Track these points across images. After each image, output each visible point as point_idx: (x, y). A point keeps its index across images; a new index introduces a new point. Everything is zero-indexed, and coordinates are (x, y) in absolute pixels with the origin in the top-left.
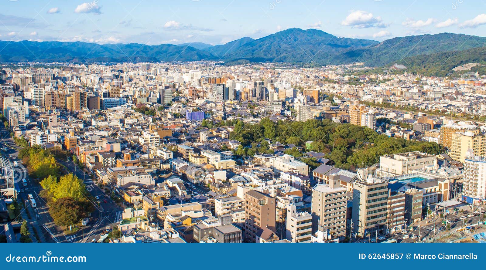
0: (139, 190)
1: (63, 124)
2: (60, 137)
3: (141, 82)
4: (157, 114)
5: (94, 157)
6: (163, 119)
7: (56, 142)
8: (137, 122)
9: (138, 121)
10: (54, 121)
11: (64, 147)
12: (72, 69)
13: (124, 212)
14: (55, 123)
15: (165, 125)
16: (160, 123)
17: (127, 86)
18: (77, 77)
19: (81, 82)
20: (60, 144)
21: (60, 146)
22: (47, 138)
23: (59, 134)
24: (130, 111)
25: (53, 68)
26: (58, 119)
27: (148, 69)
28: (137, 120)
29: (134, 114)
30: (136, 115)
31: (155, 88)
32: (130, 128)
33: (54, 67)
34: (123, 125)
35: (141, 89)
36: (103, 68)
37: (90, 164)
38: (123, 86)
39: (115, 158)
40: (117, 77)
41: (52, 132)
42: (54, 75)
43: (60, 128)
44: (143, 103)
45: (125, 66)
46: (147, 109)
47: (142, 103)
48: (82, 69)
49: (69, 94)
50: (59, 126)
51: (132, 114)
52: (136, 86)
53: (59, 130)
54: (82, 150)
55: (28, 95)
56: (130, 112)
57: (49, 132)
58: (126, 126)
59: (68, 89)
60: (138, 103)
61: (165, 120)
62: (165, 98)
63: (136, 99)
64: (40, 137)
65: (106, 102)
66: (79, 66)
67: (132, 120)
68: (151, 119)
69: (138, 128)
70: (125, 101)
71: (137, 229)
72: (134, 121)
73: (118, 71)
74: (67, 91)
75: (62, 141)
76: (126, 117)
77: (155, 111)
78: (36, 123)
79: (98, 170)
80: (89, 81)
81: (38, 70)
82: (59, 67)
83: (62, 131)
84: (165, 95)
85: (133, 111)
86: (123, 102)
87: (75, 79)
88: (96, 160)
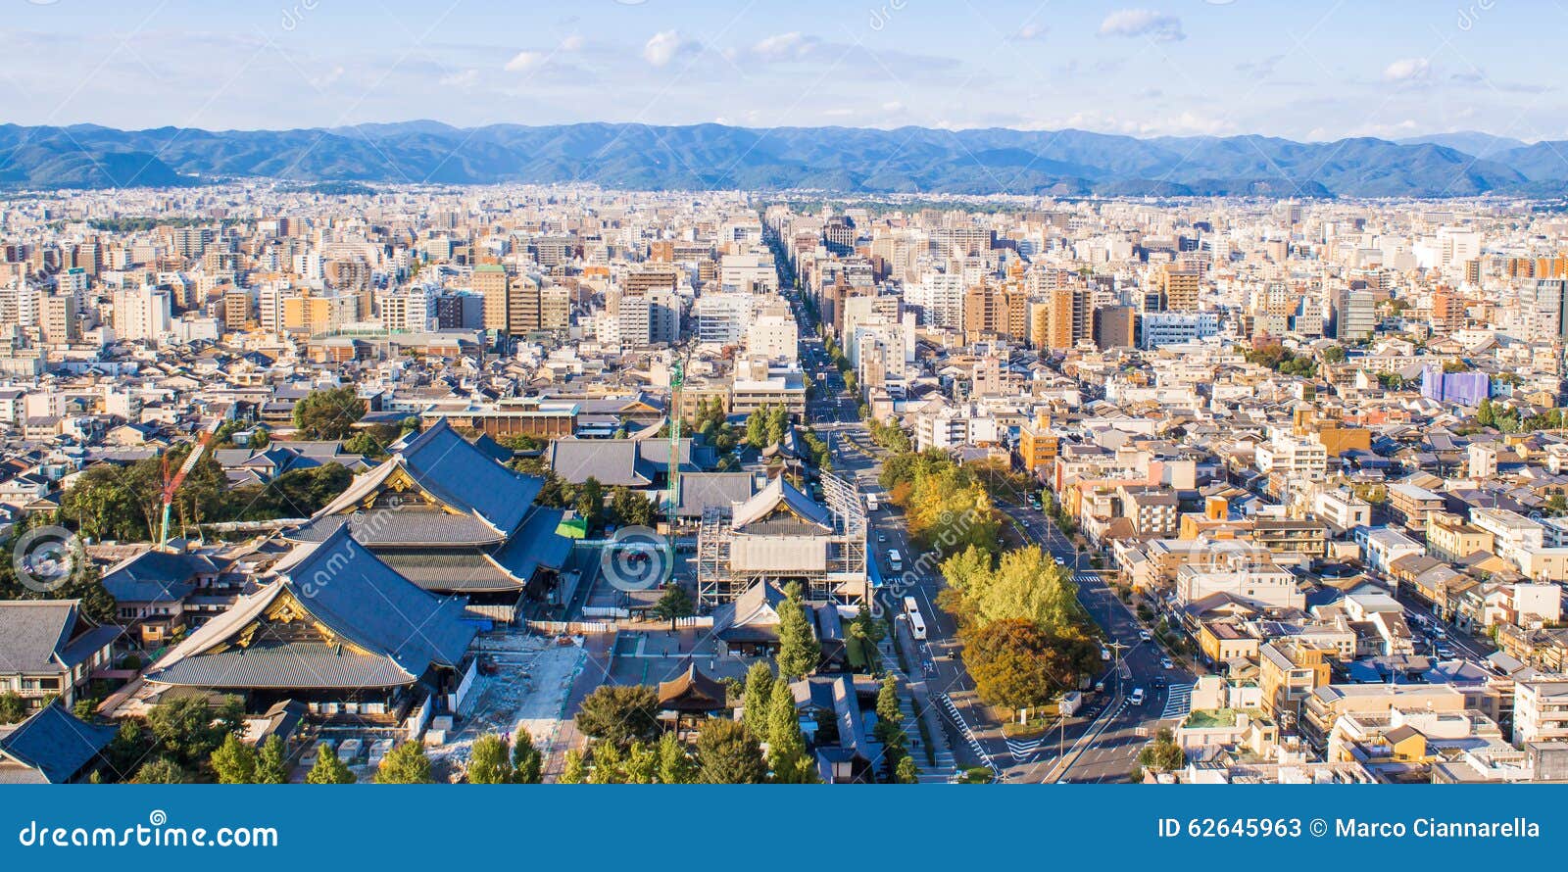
0: (1250, 620)
1: (1015, 389)
2: (1005, 429)
3: (1269, 265)
4: (1320, 372)
5: (1109, 501)
6: (1341, 390)
7: (993, 444)
8: (1251, 395)
9: (1256, 392)
10: (988, 378)
11: (1017, 461)
12: (1049, 215)
13: (1198, 688)
14: (993, 382)
15: (1345, 410)
16: (1330, 404)
17: (1223, 277)
18: (1064, 242)
19: (1074, 257)
20: (1004, 450)
21: (1006, 458)
22: (967, 428)
23: (1004, 420)
24: (1229, 357)
25: (991, 213)
26: (1001, 372)
27: (1294, 222)
28: (1251, 390)
29: (1244, 371)
30: (1248, 373)
31: (1317, 286)
32: (1228, 413)
33: (994, 208)
34: (1207, 404)
35: (1268, 289)
36: (1147, 216)
37: (1094, 521)
38: (1209, 276)
39: (1174, 507)
40: (1185, 244)
41: (982, 410)
42: (994, 234)
43: (1007, 400)
44: (1273, 333)
45: (1216, 210)
46: (1287, 355)
47: (1270, 333)
48: (1081, 217)
49: (1036, 294)
50: (1006, 395)
51: (1238, 369)
52: (1251, 277)
53: (1003, 407)
54: (1072, 474)
55: (913, 294)
56: (1230, 361)
57: (974, 413)
58: (1214, 407)
59: (1036, 280)
60: (1257, 333)
61: (1348, 396)
62: (1350, 322)
63: (1252, 319)
64: (947, 425)
65: (1152, 326)
66: (1070, 208)
67: (1238, 389)
68: (1301, 387)
69: (1256, 414)
70: (1214, 325)
71: (1237, 749)
72: (1241, 391)
73: (1196, 226)
74: (1033, 285)
75: (1010, 442)
76: (1217, 377)
77: (1314, 363)
78: (935, 381)
79: (1122, 543)
80: (1100, 257)
81: (945, 216)
82: (1008, 210)
83: (1013, 410)
84: (1350, 310)
85: (1240, 360)
86: (1208, 329)
87: (1058, 248)
88: (1113, 510)
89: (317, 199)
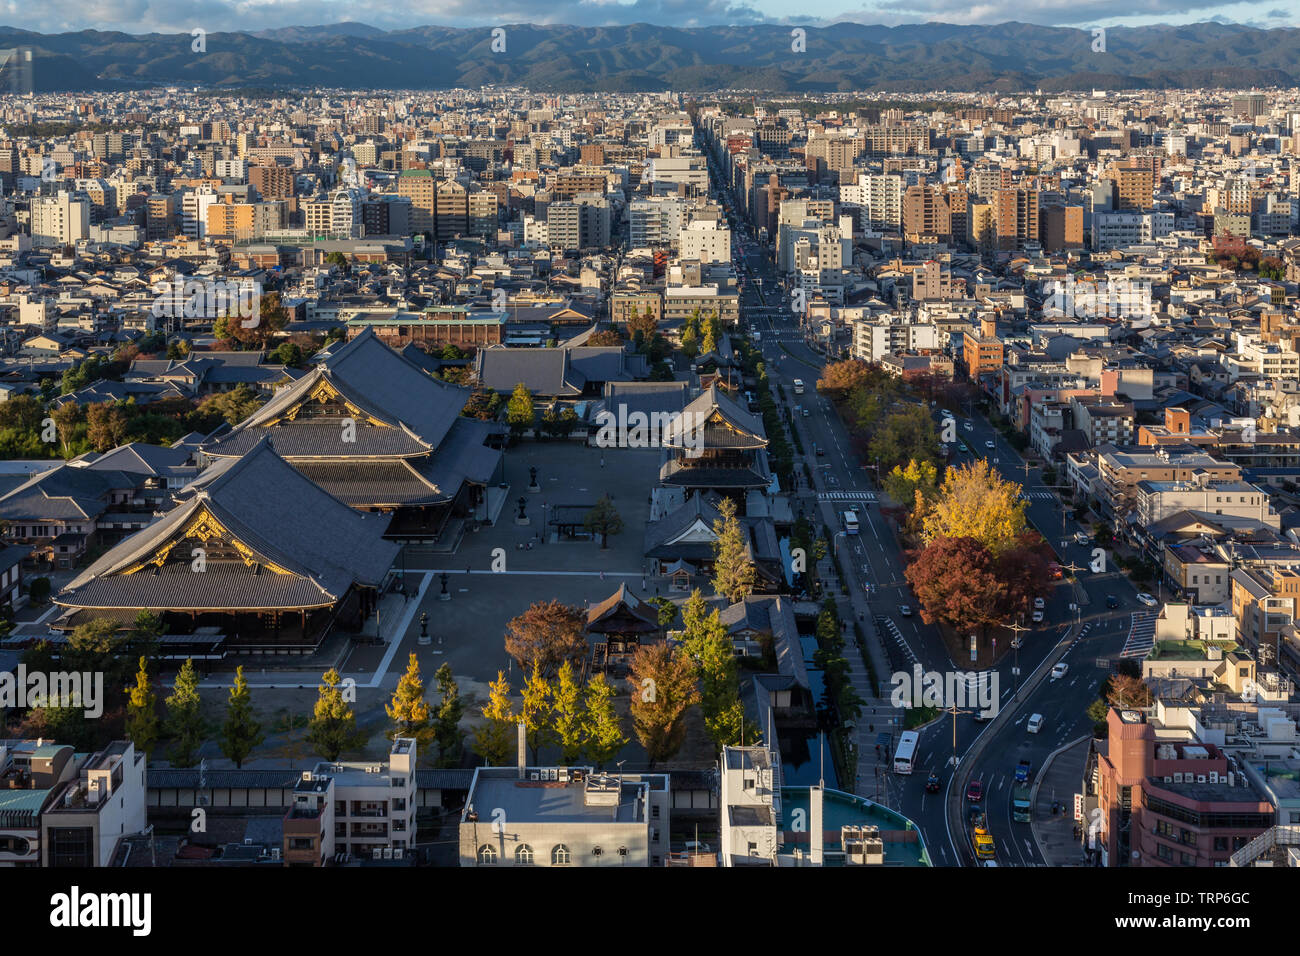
0: (1219, 543)
1: (957, 294)
2: (947, 338)
3: (1231, 160)
4: (1290, 274)
5: (1060, 412)
7: (934, 351)
8: (1213, 297)
9: (1218, 295)
10: (929, 283)
11: (961, 367)
12: (990, 111)
13: (1163, 617)
14: (933, 288)
17: (1180, 174)
18: (1008, 140)
19: (1019, 154)
20: (947, 358)
21: (948, 367)
22: (908, 335)
23: (946, 326)
24: (1188, 259)
25: (930, 111)
26: (943, 277)
27: (1257, 113)
28: (1213, 293)
29: (1204, 273)
30: (1210, 275)
31: (1286, 182)
32: (1188, 317)
33: (934, 105)
34: (1164, 308)
35: (1231, 186)
36: (1095, 110)
37: (1044, 434)
38: (1164, 173)
39: (1130, 419)
40: (1137, 140)
41: (923, 316)
42: (933, 133)
43: (950, 305)
44: (1236, 232)
45: (1174, 103)
46: (1252, 255)
47: (1233, 232)
48: (1025, 113)
49: (979, 195)
50: (948, 300)
51: (1198, 271)
52: (1210, 173)
53: (945, 312)
54: (1020, 384)
55: (849, 195)
56: (1188, 263)
57: (914, 320)
58: (1172, 310)
59: (978, 180)
60: (1218, 230)
63: (1212, 218)
64: (886, 331)
65: (1103, 227)
66: (1013, 104)
67: (1198, 292)
68: (1269, 290)
70: (1170, 225)
71: (1210, 686)
72: (1203, 294)
73: (1148, 121)
74: (976, 184)
75: (954, 350)
76: (1174, 281)
77: (1283, 264)
78: (873, 287)
79: (1075, 457)
80: (1046, 154)
81: (883, 115)
82: (949, 108)
83: (956, 316)
85: (1199, 261)
86: (1163, 228)
87: (1000, 146)
88: (1065, 422)
89: (241, 104)
